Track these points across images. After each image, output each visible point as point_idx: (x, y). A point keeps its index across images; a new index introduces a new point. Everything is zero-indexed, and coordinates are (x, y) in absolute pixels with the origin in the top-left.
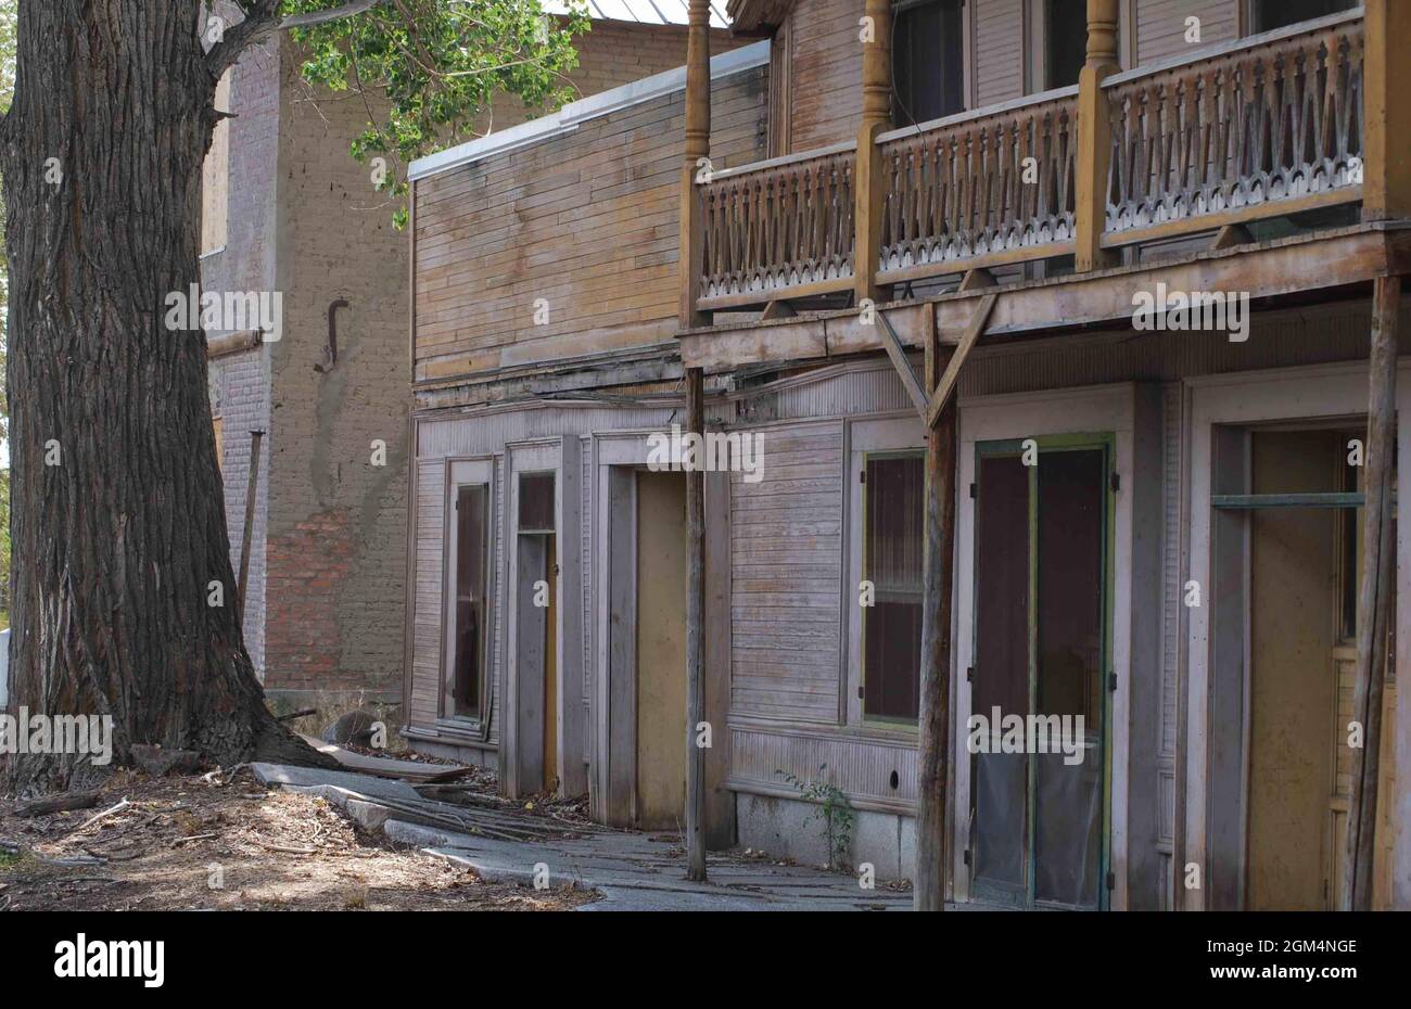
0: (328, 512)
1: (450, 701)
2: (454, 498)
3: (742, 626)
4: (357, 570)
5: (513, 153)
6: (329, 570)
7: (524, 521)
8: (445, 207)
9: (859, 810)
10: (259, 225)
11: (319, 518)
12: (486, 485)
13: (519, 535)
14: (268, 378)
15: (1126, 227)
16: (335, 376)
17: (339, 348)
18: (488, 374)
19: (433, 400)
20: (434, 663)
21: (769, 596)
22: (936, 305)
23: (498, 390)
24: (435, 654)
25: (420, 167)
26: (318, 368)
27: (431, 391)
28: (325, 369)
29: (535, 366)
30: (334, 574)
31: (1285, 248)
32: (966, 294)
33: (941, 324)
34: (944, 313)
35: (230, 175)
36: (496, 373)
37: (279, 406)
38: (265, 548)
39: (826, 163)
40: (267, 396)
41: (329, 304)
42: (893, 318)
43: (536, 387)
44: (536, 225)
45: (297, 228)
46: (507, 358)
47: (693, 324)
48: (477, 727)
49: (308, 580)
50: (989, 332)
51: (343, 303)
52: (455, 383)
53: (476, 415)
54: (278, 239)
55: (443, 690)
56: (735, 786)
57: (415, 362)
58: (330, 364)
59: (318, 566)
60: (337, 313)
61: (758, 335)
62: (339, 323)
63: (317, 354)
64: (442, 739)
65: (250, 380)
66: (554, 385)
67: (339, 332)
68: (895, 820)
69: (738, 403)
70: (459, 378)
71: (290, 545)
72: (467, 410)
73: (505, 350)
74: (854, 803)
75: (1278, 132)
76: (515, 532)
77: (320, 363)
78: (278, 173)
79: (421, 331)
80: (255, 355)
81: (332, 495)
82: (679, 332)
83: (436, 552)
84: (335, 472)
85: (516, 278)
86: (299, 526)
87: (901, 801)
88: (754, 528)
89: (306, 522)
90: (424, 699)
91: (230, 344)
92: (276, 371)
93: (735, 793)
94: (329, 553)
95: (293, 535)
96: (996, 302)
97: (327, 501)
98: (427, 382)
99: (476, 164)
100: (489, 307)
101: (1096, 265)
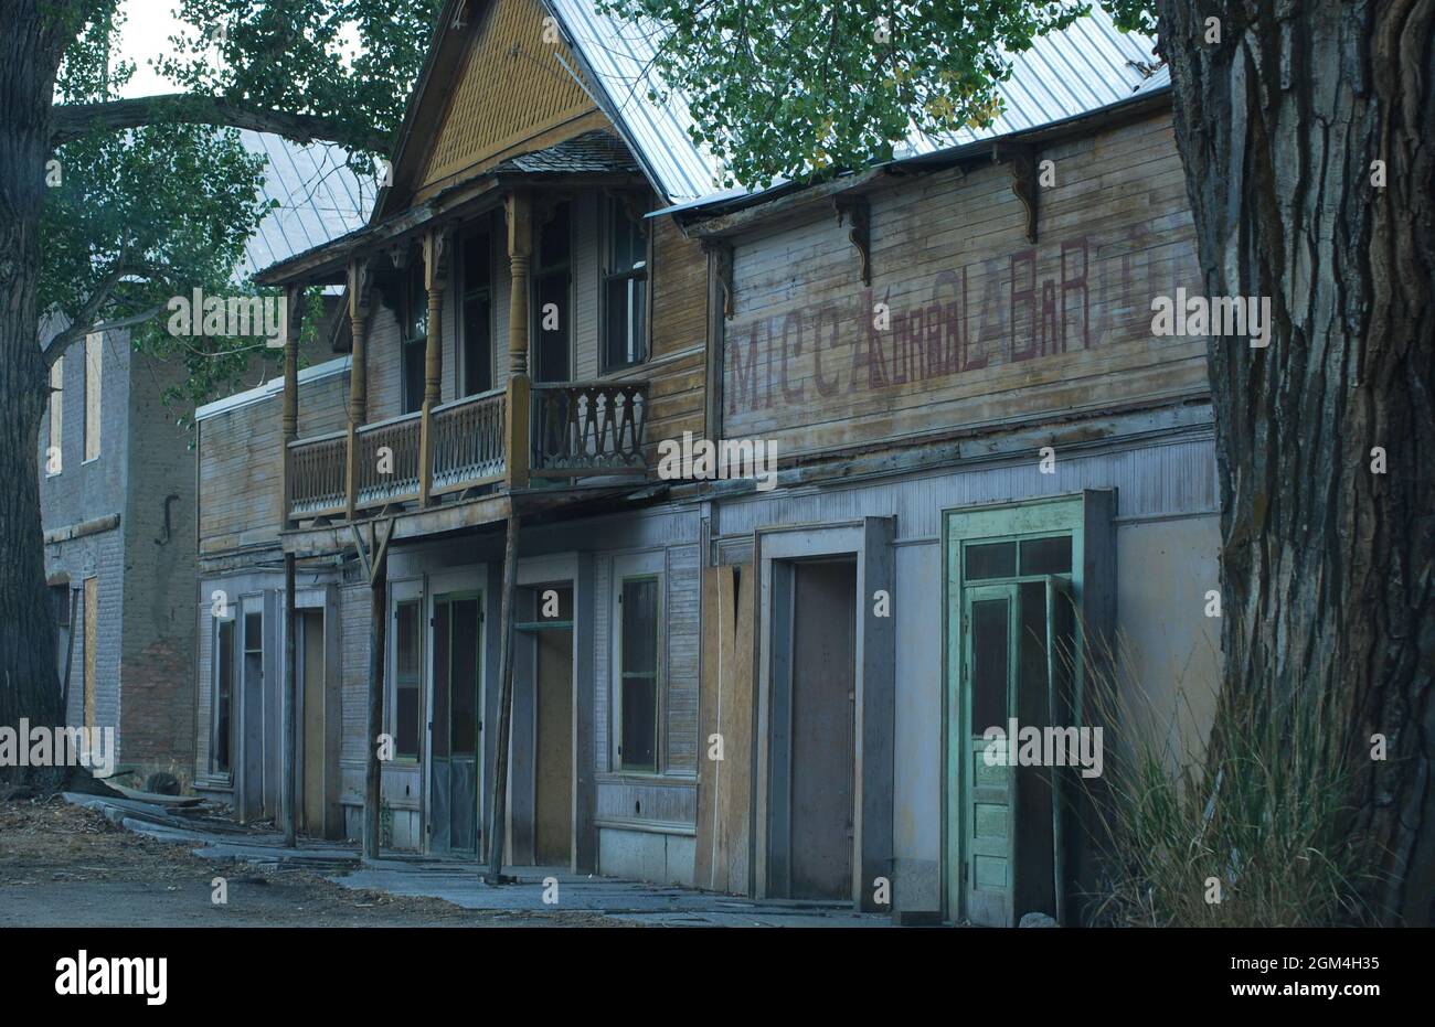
0: (164, 641)
1: (216, 763)
2: (218, 630)
3: (346, 706)
4: (185, 681)
5: (246, 408)
6: (166, 682)
7: (248, 646)
8: (214, 440)
9: (394, 810)
10: (118, 442)
11: (157, 646)
12: (233, 622)
13: (246, 654)
14: (123, 549)
15: (440, 486)
16: (168, 547)
17: (172, 528)
18: (234, 550)
19: (207, 566)
20: (205, 740)
21: (357, 687)
22: (374, 523)
23: (237, 560)
24: (207, 733)
25: (202, 412)
26: (157, 542)
27: (206, 560)
28: (163, 542)
29: (255, 545)
30: (169, 685)
31: (482, 501)
32: (384, 517)
33: (377, 533)
34: (377, 527)
35: (102, 406)
36: (237, 549)
37: (129, 568)
38: (120, 667)
39: (339, 441)
40: (122, 562)
41: (165, 497)
42: (360, 528)
43: (256, 559)
44: (257, 456)
45: (142, 445)
46: (243, 540)
47: (287, 528)
48: (226, 778)
49: (151, 688)
50: (393, 538)
51: (175, 497)
52: (219, 555)
53: (226, 577)
54: (129, 451)
55: (211, 755)
56: (342, 802)
57: (199, 541)
58: (166, 539)
59: (158, 679)
60: (171, 505)
61: (311, 535)
62: (172, 510)
63: (156, 531)
64: (212, 788)
65: (112, 550)
66: (262, 558)
67: (172, 516)
68: (408, 814)
69: (344, 571)
70: (220, 552)
71: (137, 665)
72: (223, 573)
73: (242, 535)
74: (391, 806)
75: (485, 442)
76: (243, 651)
77: (158, 538)
78: (130, 407)
79: (202, 520)
80: (115, 532)
81: (167, 630)
82: (282, 532)
83: (208, 665)
84: (169, 614)
85: (248, 489)
86: (144, 651)
87: (410, 802)
88: (351, 646)
89: (150, 648)
90: (202, 761)
91: (100, 525)
92: (128, 544)
93: (344, 806)
94: (165, 670)
95: (139, 658)
96: (394, 522)
97: (164, 634)
98: (205, 554)
99: (228, 413)
100: (235, 506)
101: (427, 505)
